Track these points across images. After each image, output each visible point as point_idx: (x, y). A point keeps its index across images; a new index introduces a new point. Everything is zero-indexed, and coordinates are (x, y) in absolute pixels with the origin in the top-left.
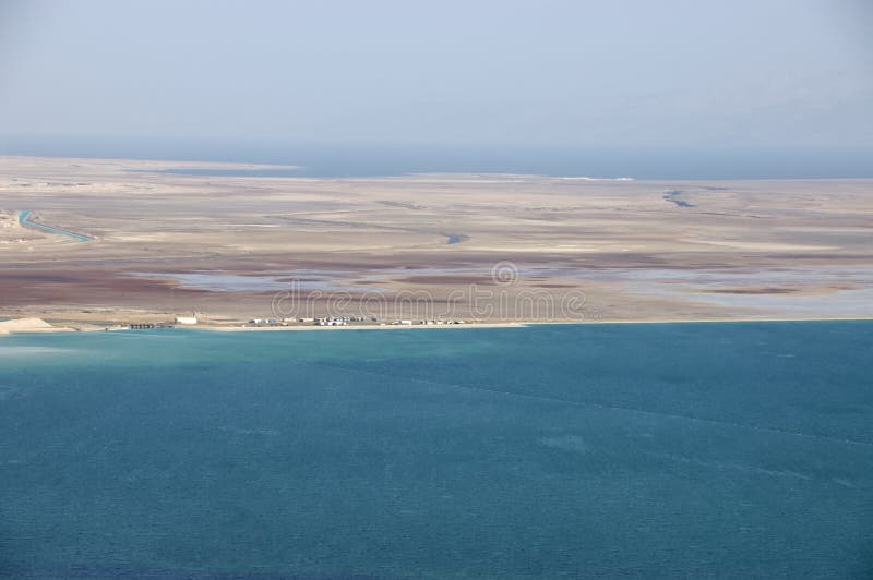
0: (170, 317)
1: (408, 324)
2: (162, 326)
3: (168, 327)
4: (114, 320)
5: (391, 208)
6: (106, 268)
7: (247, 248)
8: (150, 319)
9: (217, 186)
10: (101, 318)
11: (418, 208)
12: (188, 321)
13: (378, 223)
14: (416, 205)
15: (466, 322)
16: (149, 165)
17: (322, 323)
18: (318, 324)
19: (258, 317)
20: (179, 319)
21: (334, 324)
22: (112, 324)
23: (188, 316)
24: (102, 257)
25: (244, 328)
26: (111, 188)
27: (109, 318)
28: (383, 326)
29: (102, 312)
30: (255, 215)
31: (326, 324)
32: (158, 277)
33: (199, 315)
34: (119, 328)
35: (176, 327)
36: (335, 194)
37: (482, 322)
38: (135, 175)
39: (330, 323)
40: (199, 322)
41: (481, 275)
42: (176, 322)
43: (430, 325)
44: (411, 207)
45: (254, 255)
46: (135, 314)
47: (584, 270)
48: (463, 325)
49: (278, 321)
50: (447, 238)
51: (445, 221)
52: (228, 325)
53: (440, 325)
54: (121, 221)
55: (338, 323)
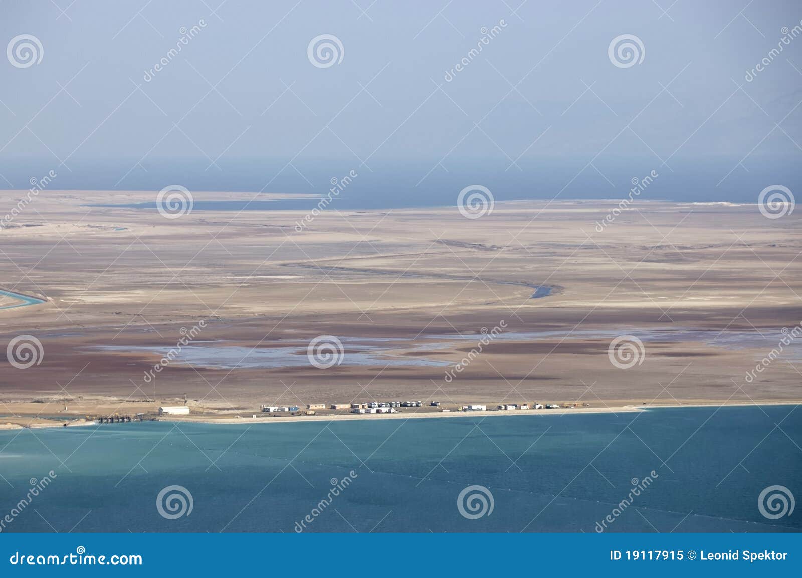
0: (152, 405)
1: (481, 410)
2: (142, 418)
3: (151, 421)
4: (76, 412)
5: (451, 249)
6: (65, 339)
7: (257, 308)
8: (123, 409)
9: (215, 224)
10: (58, 409)
11: (492, 249)
12: (178, 411)
13: (436, 270)
14: (488, 245)
15: (562, 407)
16: (121, 197)
17: (362, 411)
18: (357, 412)
19: (273, 403)
20: (166, 409)
21: (378, 412)
22: (73, 417)
23: (176, 404)
24: (57, 325)
25: (254, 420)
26: (70, 229)
27: (69, 409)
28: (447, 414)
29: (58, 401)
30: (267, 263)
31: (368, 412)
32: (135, 351)
33: (193, 403)
34: (82, 423)
35: (161, 419)
36: (377, 231)
37: (584, 405)
38: (103, 211)
39: (373, 411)
40: (193, 413)
41: (580, 340)
42: (160, 413)
43: (511, 410)
44: (481, 247)
45: (267, 319)
46: (104, 403)
47: (725, 331)
48: (556, 410)
49: (302, 409)
50: (533, 291)
51: (531, 267)
52: (232, 416)
53: (525, 410)
54: (84, 275)
55: (384, 409)
